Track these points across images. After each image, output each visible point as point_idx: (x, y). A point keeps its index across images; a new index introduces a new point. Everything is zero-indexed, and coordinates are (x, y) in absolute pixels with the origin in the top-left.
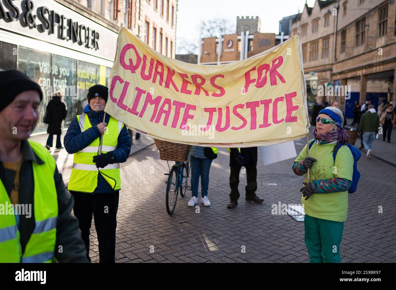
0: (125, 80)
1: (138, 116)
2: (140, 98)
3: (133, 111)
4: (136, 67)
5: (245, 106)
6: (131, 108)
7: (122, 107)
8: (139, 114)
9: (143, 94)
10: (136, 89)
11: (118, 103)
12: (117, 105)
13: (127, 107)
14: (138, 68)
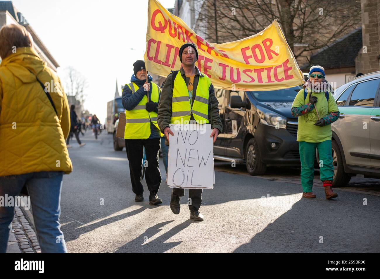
0: (157, 40)
1: (170, 68)
2: (170, 52)
3: (166, 64)
4: (165, 27)
5: (253, 71)
6: (164, 62)
7: (157, 62)
8: (171, 66)
9: (172, 49)
10: (166, 46)
11: (154, 60)
12: (154, 61)
13: (161, 61)
14: (166, 28)
